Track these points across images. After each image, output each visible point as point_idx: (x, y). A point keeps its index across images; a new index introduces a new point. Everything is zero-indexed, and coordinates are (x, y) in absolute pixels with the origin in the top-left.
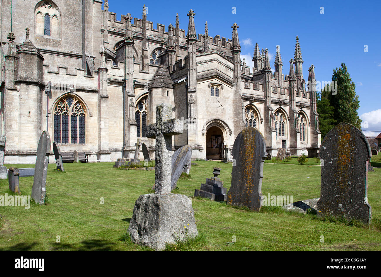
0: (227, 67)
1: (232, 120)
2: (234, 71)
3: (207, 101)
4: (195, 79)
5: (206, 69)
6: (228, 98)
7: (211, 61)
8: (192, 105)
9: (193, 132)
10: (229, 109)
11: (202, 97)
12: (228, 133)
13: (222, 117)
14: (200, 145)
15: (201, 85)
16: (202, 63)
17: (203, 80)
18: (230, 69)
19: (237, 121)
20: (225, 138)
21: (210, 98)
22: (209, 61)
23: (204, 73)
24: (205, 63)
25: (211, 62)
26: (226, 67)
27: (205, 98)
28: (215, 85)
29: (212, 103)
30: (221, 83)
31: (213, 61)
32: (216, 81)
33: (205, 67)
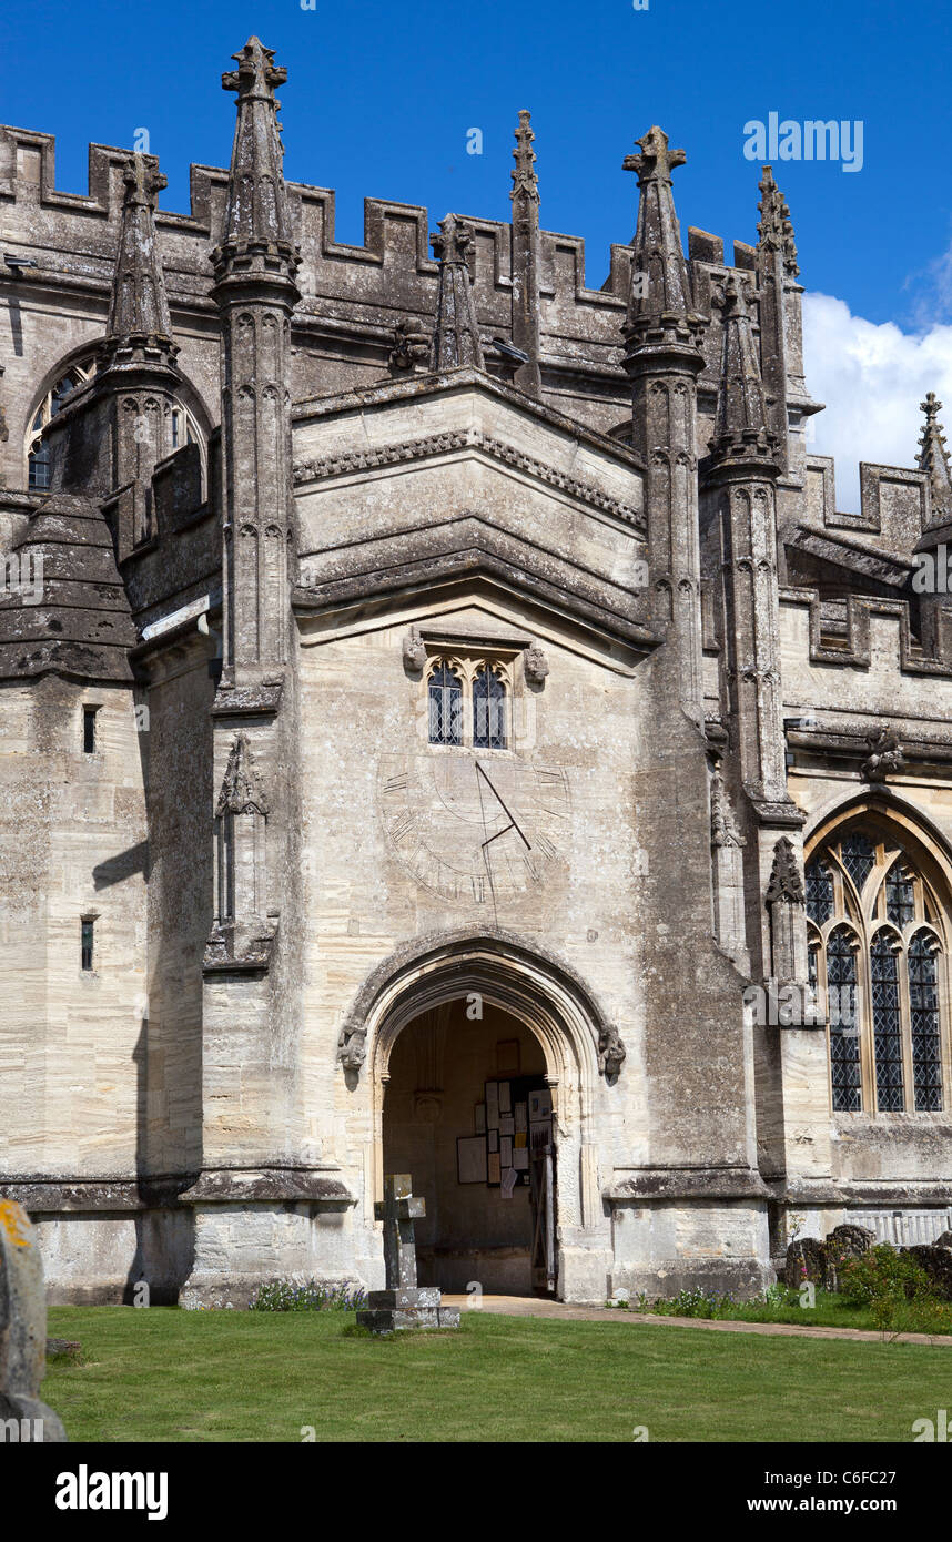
0: (582, 500)
1: (632, 945)
2: (640, 525)
3: (391, 788)
4: (278, 604)
5: (382, 523)
6: (588, 757)
7: (426, 456)
8: (244, 822)
9: (244, 1052)
10: (602, 852)
11: (346, 760)
12: (592, 1061)
13: (528, 918)
14: (328, 1162)
15: (335, 652)
16: (344, 473)
17: (360, 616)
18: (608, 513)
19: (668, 956)
20: (565, 1105)
21: (422, 765)
22: (409, 453)
23: (366, 552)
24: (370, 468)
25: (429, 462)
26: (572, 495)
27: (373, 765)
28: (464, 654)
29: (437, 805)
30: (522, 636)
31: (444, 452)
32: (474, 617)
33: (378, 508)
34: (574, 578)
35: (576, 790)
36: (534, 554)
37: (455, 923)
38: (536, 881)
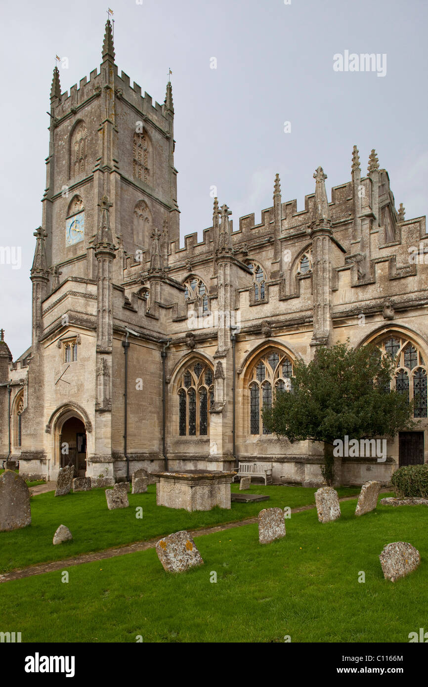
0: (87, 298)
5: (55, 319)
7: (61, 300)
11: (50, 370)
13: (77, 398)
15: (49, 348)
16: (49, 310)
17: (52, 339)
18: (92, 298)
21: (61, 368)
22: (58, 301)
23: (52, 326)
24: (53, 307)
26: (85, 298)
30: (76, 335)
31: (64, 298)
32: (69, 333)
33: (55, 315)
34: (85, 317)
35: (86, 367)
36: (79, 315)
37: (65, 401)
38: (78, 390)
